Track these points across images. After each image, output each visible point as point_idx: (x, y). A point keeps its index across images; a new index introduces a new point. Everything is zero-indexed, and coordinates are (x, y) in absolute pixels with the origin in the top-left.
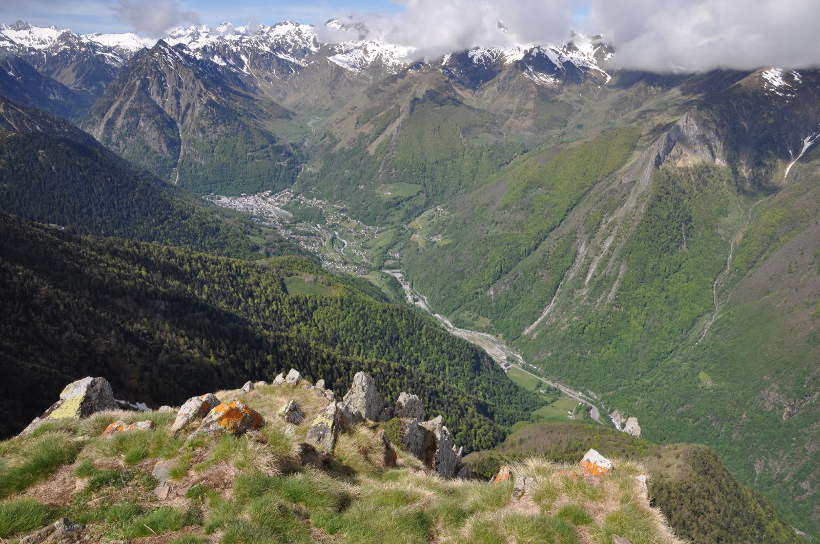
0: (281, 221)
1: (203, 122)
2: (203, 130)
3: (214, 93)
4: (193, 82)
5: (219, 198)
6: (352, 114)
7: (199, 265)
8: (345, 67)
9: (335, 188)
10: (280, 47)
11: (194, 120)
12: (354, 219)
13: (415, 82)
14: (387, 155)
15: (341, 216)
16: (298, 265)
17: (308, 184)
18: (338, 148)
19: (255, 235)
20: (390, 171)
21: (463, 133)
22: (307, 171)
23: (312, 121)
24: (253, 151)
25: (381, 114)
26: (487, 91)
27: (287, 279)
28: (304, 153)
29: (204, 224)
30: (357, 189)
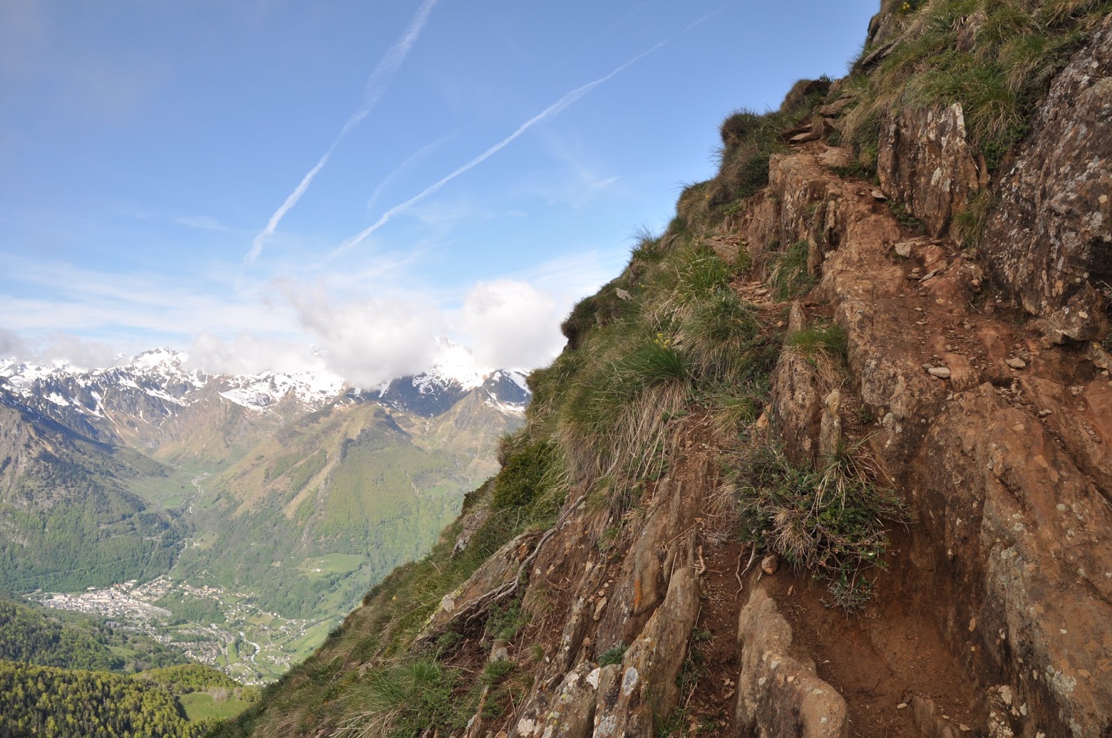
0: (154, 623)
1: (30, 484)
2: (29, 496)
3: (50, 442)
4: (19, 426)
5: (51, 597)
6: (258, 465)
7: (41, 686)
8: (244, 405)
9: (237, 569)
10: (150, 381)
11: (15, 482)
12: (268, 611)
13: (345, 420)
14: (313, 517)
15: (248, 608)
16: (197, 677)
17: (195, 566)
18: (239, 511)
19: (116, 645)
20: (318, 537)
21: (416, 481)
22: (193, 548)
23: (199, 478)
24: (110, 523)
25: (301, 463)
26: (441, 427)
27: (184, 699)
28: (187, 523)
29: (34, 631)
30: (270, 567)
